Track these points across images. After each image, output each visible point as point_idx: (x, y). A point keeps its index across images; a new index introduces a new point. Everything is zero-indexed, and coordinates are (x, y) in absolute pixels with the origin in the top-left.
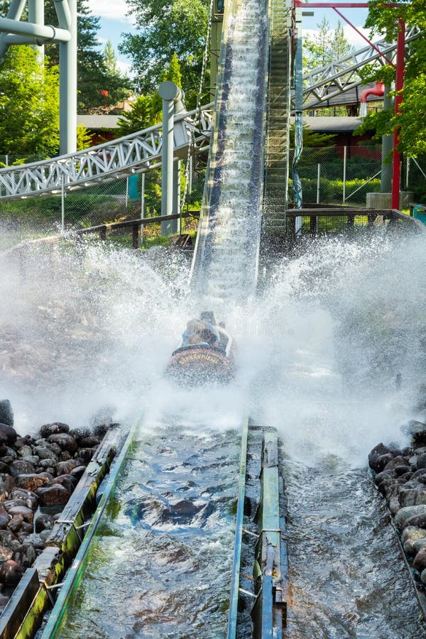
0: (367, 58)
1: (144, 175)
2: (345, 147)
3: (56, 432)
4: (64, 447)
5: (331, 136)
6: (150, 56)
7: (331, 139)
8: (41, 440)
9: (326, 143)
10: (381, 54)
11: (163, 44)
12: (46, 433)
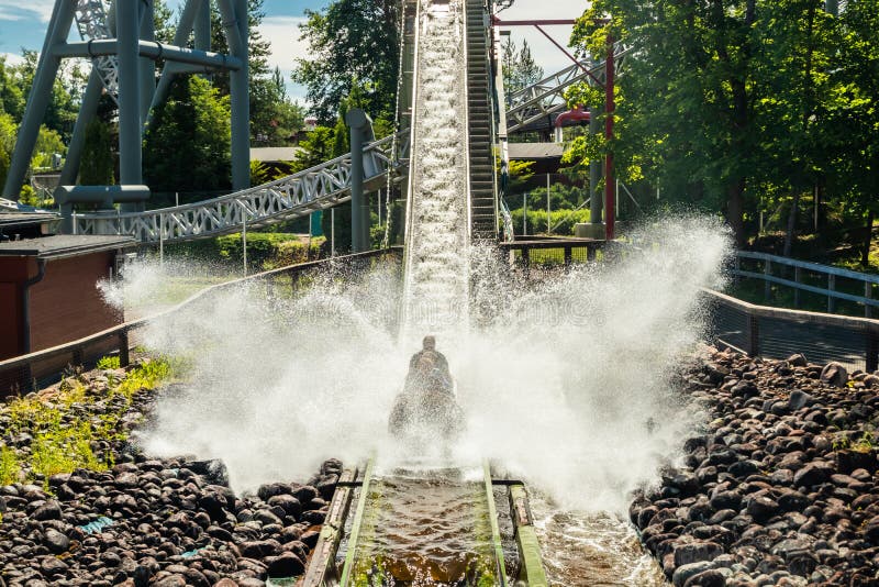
0: (571, 78)
1: (333, 210)
2: (548, 175)
3: (277, 493)
4: (289, 508)
5: (528, 163)
6: (326, 83)
7: (528, 167)
8: (259, 502)
9: (524, 172)
10: (588, 73)
11: (340, 69)
12: (265, 494)
